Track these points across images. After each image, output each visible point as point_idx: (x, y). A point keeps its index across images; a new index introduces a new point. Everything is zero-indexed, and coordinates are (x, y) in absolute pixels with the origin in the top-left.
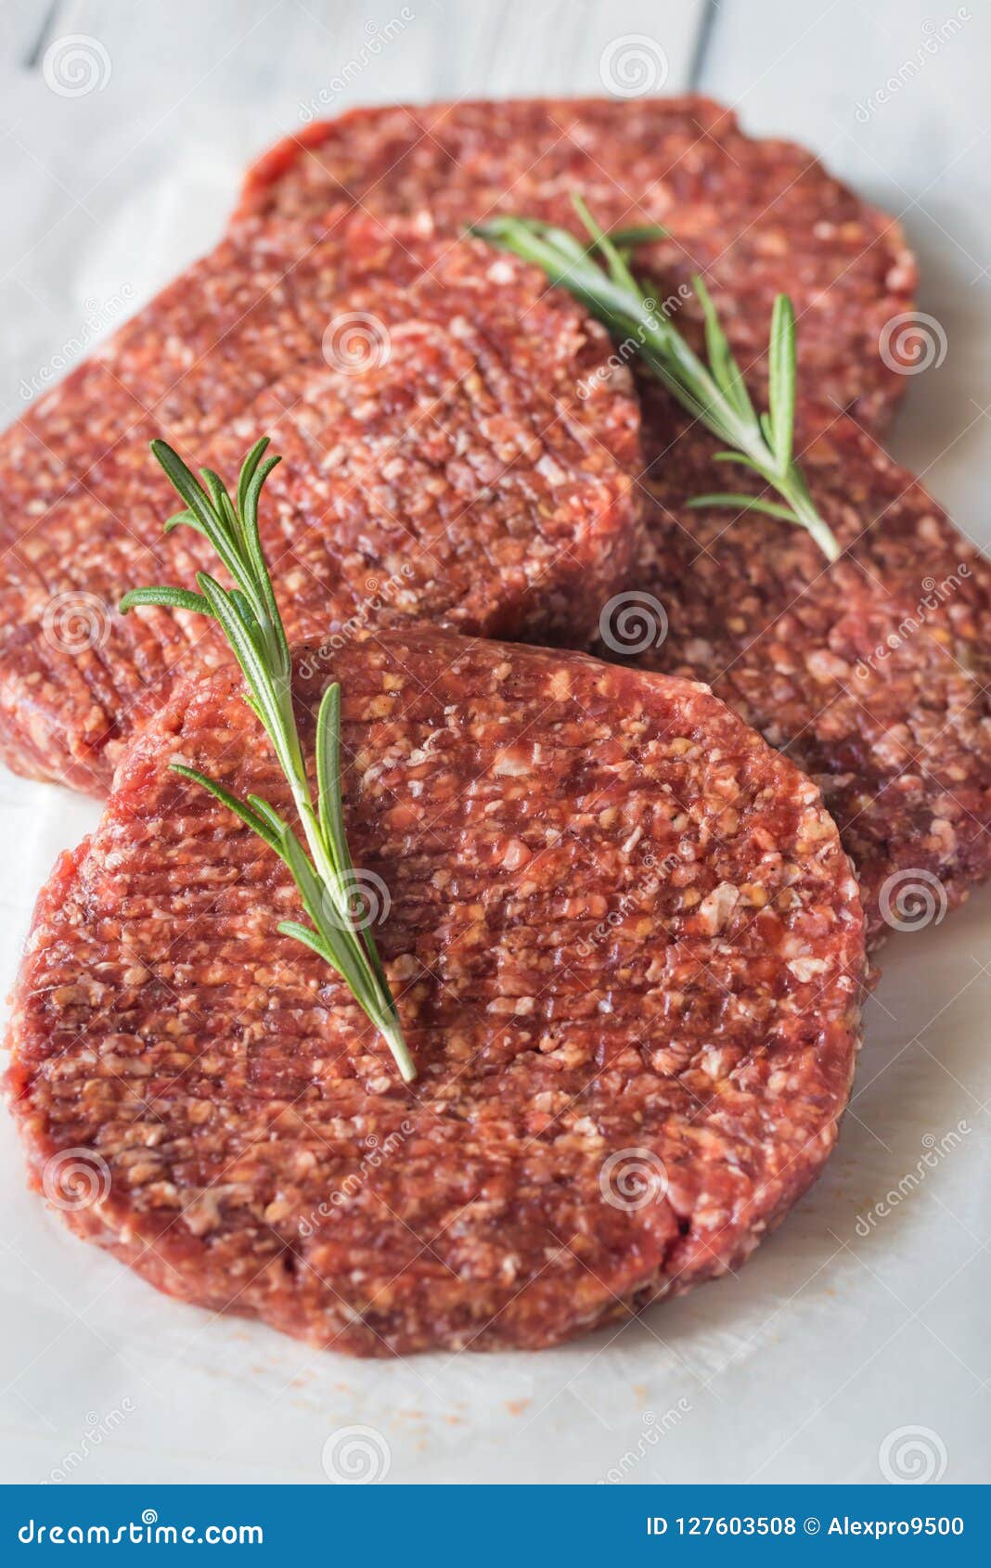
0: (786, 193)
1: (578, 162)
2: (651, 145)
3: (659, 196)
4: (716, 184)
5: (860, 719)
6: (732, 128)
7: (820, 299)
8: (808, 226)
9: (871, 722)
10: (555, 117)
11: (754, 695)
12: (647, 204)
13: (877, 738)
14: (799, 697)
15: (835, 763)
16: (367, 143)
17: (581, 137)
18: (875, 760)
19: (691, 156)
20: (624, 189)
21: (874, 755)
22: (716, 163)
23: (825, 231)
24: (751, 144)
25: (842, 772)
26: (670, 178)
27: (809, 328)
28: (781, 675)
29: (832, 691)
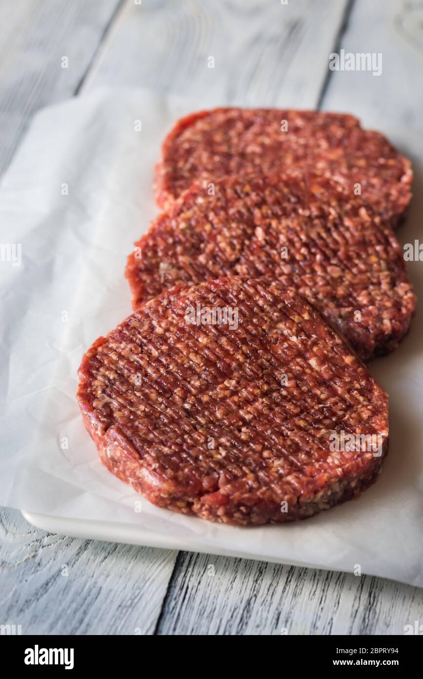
0: (371, 148)
1: (296, 130)
2: (325, 127)
3: (324, 144)
4: (346, 142)
5: (351, 289)
6: (357, 125)
7: (375, 181)
8: (376, 159)
9: (355, 290)
10: (292, 116)
11: (310, 284)
12: (319, 146)
13: (358, 295)
14: (327, 283)
15: (344, 304)
16: (221, 118)
17: (299, 122)
18: (359, 303)
19: (338, 132)
20: (312, 142)
21: (358, 301)
22: (348, 135)
23: (382, 161)
24: (362, 132)
25: (348, 307)
26: (329, 139)
27: (370, 189)
28: (320, 276)
29: (339, 280)
